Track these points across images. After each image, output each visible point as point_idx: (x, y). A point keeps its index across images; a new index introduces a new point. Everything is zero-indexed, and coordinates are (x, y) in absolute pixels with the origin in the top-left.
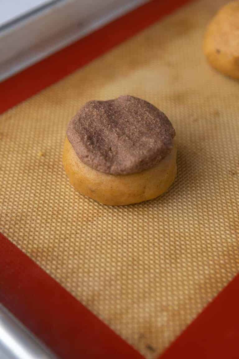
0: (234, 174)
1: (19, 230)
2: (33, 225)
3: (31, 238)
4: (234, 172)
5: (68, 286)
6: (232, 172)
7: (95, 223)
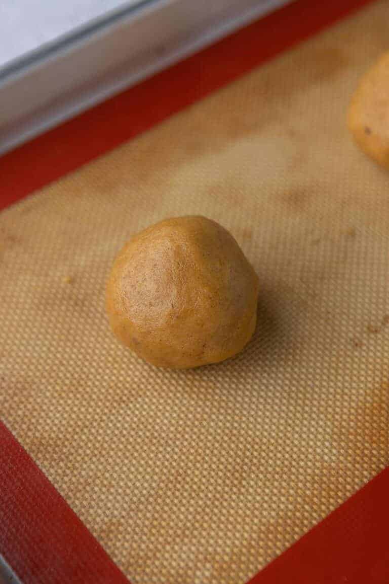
0: (356, 345)
1: (18, 406)
2: (39, 400)
3: (33, 420)
4: (357, 341)
5: (76, 505)
6: (354, 341)
7: (131, 405)
